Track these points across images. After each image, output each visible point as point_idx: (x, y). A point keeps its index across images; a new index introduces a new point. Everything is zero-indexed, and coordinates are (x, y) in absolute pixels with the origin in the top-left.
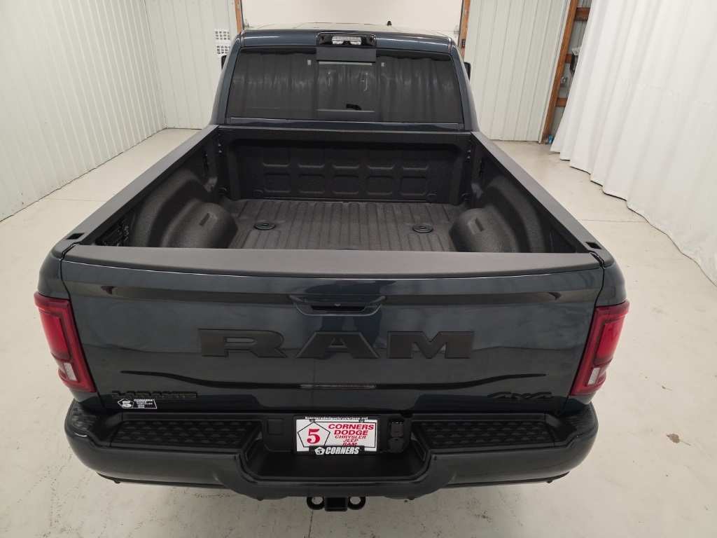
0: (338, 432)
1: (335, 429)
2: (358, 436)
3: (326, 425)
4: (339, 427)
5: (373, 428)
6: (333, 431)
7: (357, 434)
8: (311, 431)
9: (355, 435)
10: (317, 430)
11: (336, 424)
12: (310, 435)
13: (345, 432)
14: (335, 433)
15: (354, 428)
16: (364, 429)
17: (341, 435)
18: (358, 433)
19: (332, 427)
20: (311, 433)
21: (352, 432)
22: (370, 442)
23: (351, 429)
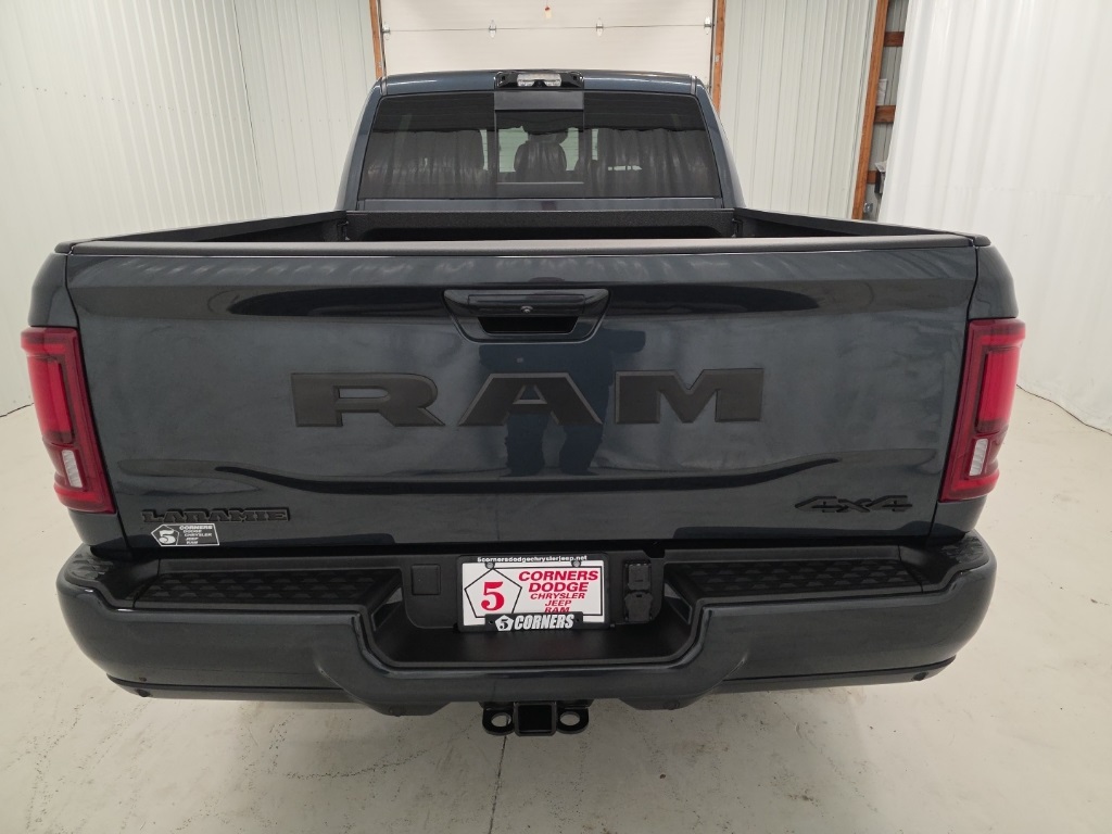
0: (535, 587)
1: (531, 581)
2: (571, 594)
3: (514, 574)
4: (537, 576)
5: (596, 577)
6: (526, 585)
7: (569, 589)
8: (489, 585)
9: (566, 591)
10: (498, 585)
11: (531, 571)
12: (486, 594)
13: (547, 587)
14: (531, 590)
15: (563, 578)
16: (582, 578)
17: (541, 591)
18: (571, 588)
19: (525, 576)
20: (489, 590)
21: (560, 587)
22: (591, 604)
23: (559, 580)
